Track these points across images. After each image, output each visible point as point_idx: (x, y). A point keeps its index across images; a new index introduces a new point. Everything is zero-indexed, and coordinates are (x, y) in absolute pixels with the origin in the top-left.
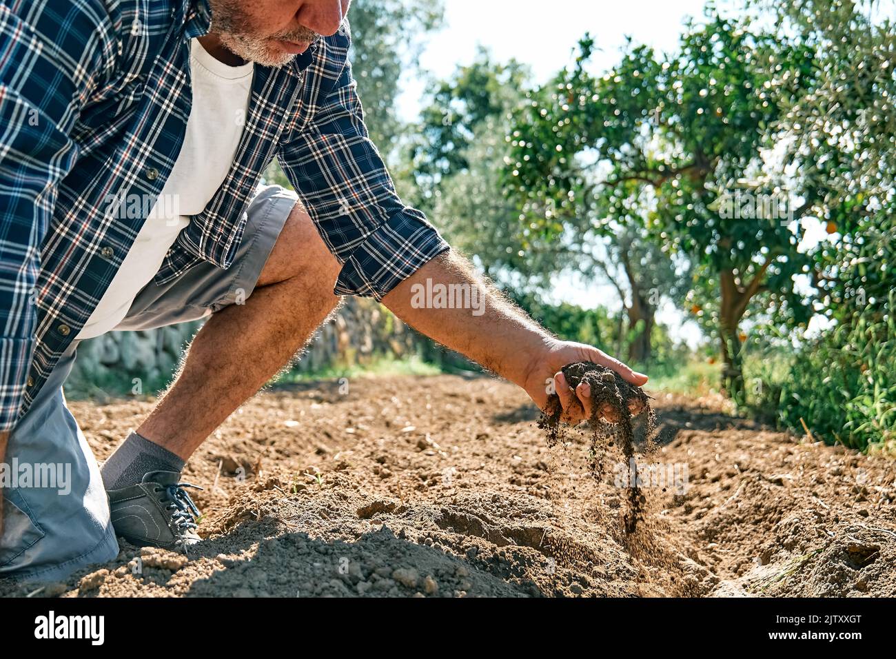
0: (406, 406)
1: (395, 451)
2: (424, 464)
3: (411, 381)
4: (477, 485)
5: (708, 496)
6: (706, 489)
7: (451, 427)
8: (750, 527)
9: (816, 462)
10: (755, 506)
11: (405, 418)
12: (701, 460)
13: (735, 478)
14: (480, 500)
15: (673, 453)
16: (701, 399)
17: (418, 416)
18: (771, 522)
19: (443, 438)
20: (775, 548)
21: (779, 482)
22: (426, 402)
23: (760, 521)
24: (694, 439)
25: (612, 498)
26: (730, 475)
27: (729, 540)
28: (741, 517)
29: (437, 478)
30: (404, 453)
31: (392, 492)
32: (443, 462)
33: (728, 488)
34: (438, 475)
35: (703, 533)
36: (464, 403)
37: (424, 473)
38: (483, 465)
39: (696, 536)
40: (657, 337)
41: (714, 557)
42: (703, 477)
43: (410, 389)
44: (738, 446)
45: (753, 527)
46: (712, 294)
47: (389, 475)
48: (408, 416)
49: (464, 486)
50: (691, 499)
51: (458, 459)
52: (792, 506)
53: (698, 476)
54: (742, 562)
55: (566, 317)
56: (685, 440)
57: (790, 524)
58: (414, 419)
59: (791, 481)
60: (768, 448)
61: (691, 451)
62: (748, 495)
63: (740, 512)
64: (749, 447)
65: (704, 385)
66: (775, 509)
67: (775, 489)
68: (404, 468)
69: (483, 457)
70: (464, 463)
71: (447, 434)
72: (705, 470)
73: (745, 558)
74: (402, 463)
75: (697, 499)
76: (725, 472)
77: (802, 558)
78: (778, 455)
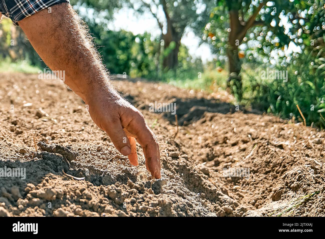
0: (22, 91)
1: (22, 117)
2: (42, 126)
3: (23, 77)
4: (83, 140)
5: (231, 154)
6: (228, 150)
7: (55, 104)
8: (262, 176)
9: (301, 136)
10: (266, 162)
11: (22, 99)
12: (222, 132)
13: (248, 143)
14: (89, 149)
15: (200, 127)
16: (213, 94)
17: (31, 98)
18: (278, 173)
19: (51, 112)
20: (284, 190)
21: (281, 147)
22: (35, 89)
23: (269, 172)
24: (216, 118)
25: (173, 152)
26: (245, 142)
27: (248, 184)
28: (256, 169)
29: (54, 135)
30: (28, 119)
31: (25, 143)
32: (55, 126)
33: (244, 150)
34: (55, 133)
35: (230, 178)
36: (60, 91)
37: (44, 132)
38: (83, 128)
39: (226, 180)
40: (182, 53)
41: (238, 194)
42: (225, 143)
43: (23, 81)
44: (247, 124)
45: (264, 176)
46: (223, 26)
47: (21, 133)
48: (24, 97)
49: (74, 141)
50: (219, 156)
51: (65, 124)
52: (293, 163)
53: (221, 142)
54: (258, 199)
55: (123, 39)
56: (208, 119)
57: (295, 174)
58: (28, 99)
59: (289, 147)
60: (266, 125)
61: (214, 126)
62: (260, 154)
63: (255, 165)
64: (254, 124)
65: (215, 85)
66: (280, 164)
67: (279, 151)
68: (30, 129)
69: (82, 123)
70: (69, 127)
71: (53, 109)
72: (226, 138)
73: (259, 196)
74: (28, 125)
75: (222, 156)
76: (241, 139)
77: (305, 197)
78: (274, 130)
